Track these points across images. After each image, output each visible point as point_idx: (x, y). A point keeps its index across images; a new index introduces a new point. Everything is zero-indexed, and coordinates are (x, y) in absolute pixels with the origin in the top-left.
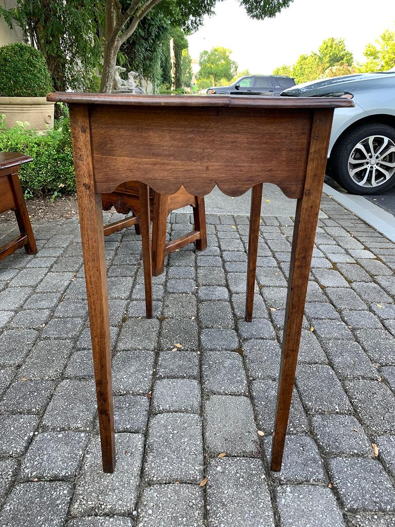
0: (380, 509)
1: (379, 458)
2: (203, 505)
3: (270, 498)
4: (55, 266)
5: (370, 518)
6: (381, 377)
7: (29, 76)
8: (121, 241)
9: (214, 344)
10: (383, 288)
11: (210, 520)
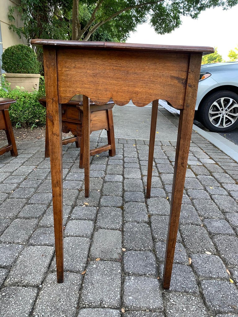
0: (185, 291)
1: (191, 266)
2: (80, 284)
3: (120, 282)
4: (26, 162)
5: (178, 296)
6: (203, 224)
7: (26, 62)
8: (67, 151)
9: (107, 204)
10: (216, 179)
11: (82, 291)
